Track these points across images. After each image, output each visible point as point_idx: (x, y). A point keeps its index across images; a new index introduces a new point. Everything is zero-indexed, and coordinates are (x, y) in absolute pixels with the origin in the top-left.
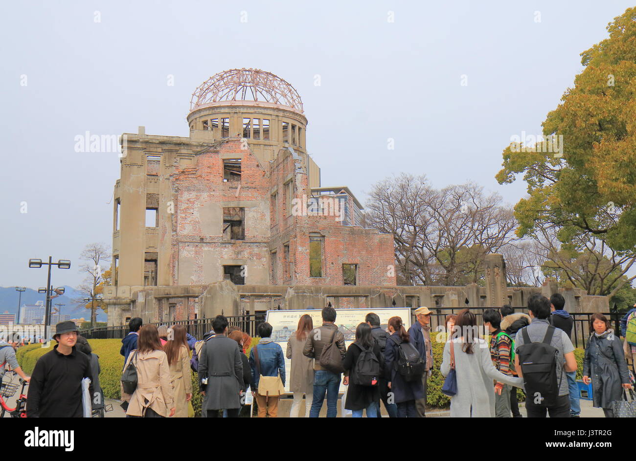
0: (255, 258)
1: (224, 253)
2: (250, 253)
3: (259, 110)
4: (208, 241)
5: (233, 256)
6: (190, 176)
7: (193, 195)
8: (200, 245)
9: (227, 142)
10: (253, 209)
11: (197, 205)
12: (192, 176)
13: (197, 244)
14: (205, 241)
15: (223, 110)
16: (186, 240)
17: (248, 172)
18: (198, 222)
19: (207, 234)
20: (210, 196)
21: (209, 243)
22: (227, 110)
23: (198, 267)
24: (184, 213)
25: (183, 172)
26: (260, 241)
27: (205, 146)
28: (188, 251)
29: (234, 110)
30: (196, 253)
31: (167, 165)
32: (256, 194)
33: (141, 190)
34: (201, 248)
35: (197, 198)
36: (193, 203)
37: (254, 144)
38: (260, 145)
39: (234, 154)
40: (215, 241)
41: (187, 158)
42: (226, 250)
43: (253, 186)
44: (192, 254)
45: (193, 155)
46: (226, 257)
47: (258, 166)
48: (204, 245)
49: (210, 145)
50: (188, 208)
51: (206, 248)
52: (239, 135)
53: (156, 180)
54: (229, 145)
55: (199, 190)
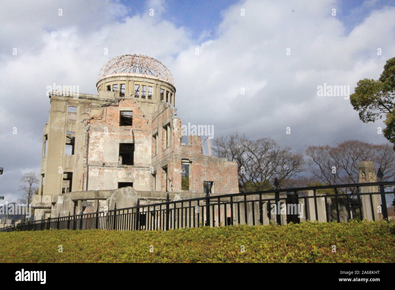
0: (140, 178)
1: (119, 174)
2: (137, 174)
3: (145, 80)
4: (108, 165)
5: (125, 176)
6: (97, 121)
7: (99, 134)
8: (102, 168)
9: (124, 100)
10: (140, 145)
11: (102, 140)
12: (99, 121)
13: (100, 167)
14: (106, 165)
15: (121, 79)
16: (92, 164)
17: (137, 120)
18: (102, 153)
19: (107, 160)
20: (111, 135)
21: (109, 167)
22: (124, 79)
23: (101, 183)
24: (92, 146)
25: (93, 118)
26: (144, 166)
27: (108, 101)
28: (95, 172)
29: (129, 79)
30: (100, 173)
31: (82, 113)
32: (142, 135)
33: (63, 129)
34: (103, 170)
35: (102, 136)
36: (99, 139)
37: (142, 102)
38: (145, 102)
39: (128, 108)
40: (113, 166)
41: (96, 108)
42: (121, 172)
43: (141, 129)
44: (97, 174)
45: (100, 107)
46: (120, 176)
47: (144, 116)
48: (106, 168)
49: (112, 101)
50: (95, 142)
51: (107, 170)
52: (131, 95)
53: (73, 123)
54: (124, 101)
55: (103, 131)
